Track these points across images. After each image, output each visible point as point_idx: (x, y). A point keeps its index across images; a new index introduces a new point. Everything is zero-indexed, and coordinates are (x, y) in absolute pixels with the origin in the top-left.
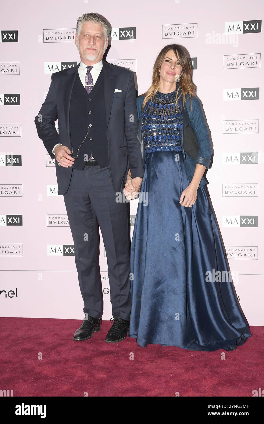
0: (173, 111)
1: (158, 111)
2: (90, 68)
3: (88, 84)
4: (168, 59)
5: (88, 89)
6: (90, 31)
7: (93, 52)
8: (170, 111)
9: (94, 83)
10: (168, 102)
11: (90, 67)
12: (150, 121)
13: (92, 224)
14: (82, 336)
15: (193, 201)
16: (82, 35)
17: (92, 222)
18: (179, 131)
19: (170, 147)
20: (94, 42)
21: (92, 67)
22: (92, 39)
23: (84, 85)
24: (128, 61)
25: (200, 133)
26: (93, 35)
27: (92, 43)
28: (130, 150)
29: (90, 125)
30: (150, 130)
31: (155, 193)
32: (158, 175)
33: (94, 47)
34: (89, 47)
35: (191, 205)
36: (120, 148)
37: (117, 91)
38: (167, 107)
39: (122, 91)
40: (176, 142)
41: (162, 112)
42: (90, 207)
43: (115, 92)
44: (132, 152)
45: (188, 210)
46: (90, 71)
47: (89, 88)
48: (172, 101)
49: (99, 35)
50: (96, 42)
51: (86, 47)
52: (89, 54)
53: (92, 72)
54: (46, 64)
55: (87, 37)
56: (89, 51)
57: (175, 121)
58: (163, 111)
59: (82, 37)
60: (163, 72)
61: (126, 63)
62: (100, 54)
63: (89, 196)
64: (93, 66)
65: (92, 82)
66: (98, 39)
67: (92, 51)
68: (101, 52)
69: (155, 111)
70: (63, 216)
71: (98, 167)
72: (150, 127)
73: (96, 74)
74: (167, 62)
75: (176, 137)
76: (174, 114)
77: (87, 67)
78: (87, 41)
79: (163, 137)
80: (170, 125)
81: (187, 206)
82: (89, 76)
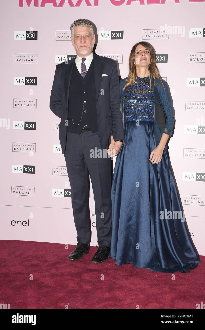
0: (147, 91)
1: (136, 91)
2: (84, 59)
3: (83, 71)
4: (138, 51)
5: (83, 75)
6: (80, 33)
7: (85, 48)
8: (145, 91)
10: (143, 84)
11: (84, 58)
12: (129, 98)
13: (85, 175)
14: (75, 257)
15: (159, 159)
16: (75, 37)
17: (84, 173)
18: (151, 106)
19: (143, 118)
20: (84, 41)
21: (86, 59)
22: (83, 39)
23: (80, 72)
26: (83, 35)
27: (83, 42)
28: (113, 120)
29: (85, 102)
30: (129, 105)
31: (130, 152)
32: (133, 138)
33: (85, 45)
34: (82, 45)
35: (158, 161)
36: (107, 117)
37: (104, 75)
38: (142, 88)
39: (107, 75)
40: (148, 115)
41: (139, 92)
42: (84, 161)
43: (102, 76)
45: (155, 166)
46: (84, 61)
47: (83, 74)
48: (146, 84)
50: (86, 41)
51: (79, 45)
52: (82, 50)
53: (85, 62)
54: (57, 56)
55: (79, 39)
56: (82, 48)
57: (149, 99)
58: (140, 91)
59: (75, 39)
62: (90, 49)
63: (83, 153)
64: (86, 57)
65: (86, 70)
66: (87, 38)
67: (84, 47)
68: (91, 47)
69: (134, 90)
71: (90, 132)
72: (129, 103)
73: (88, 63)
75: (148, 111)
76: (147, 93)
77: (82, 59)
78: (80, 41)
79: (138, 110)
80: (144, 102)
81: (155, 162)
82: (83, 65)
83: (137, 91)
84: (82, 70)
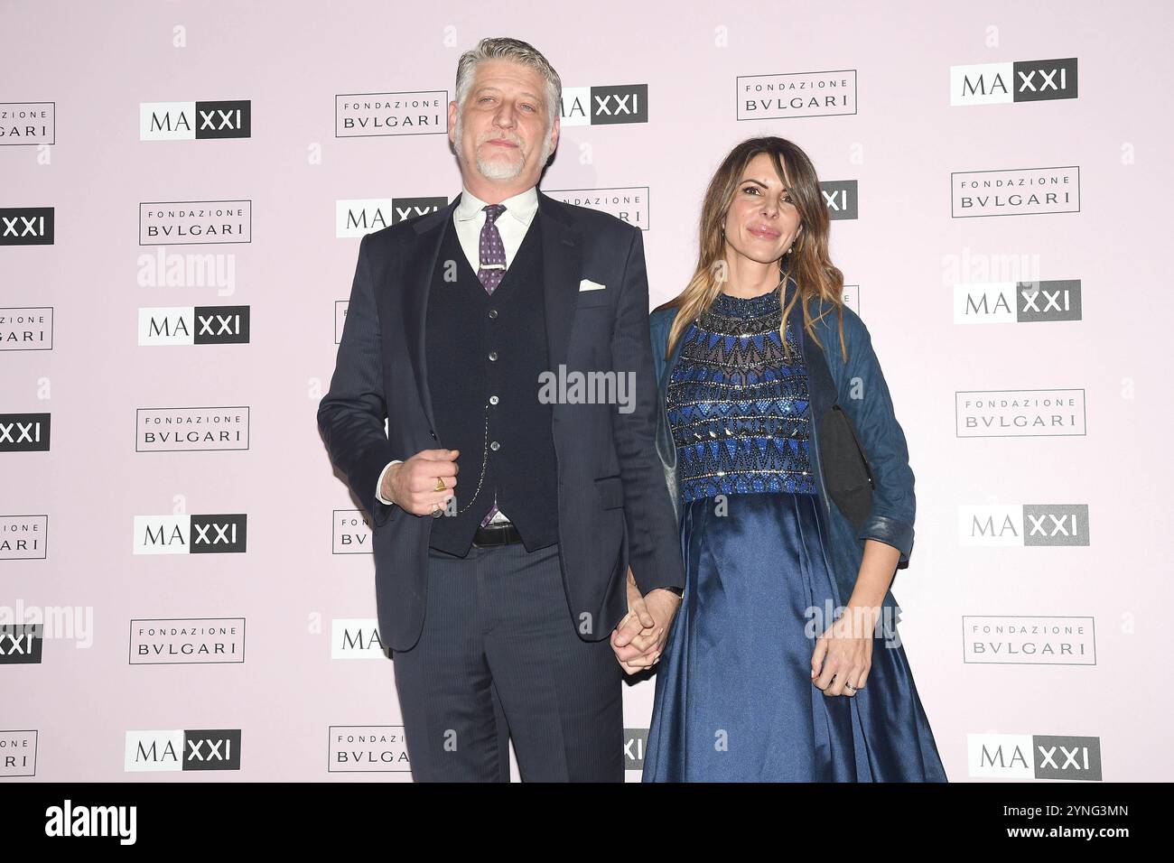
0: (773, 356)
1: (720, 358)
2: (495, 211)
3: (487, 264)
4: (753, 184)
5: (489, 280)
6: (500, 87)
7: (509, 152)
8: (762, 356)
9: (510, 258)
10: (754, 327)
11: (495, 206)
12: (693, 388)
13: (495, 763)
15: (855, 673)
16: (475, 99)
17: (492, 754)
18: (797, 424)
19: (767, 480)
20: (511, 119)
21: (504, 209)
22: (507, 110)
23: (476, 269)
24: (621, 194)
25: (877, 433)
26: (510, 96)
27: (505, 122)
28: (632, 493)
29: (494, 400)
30: (694, 421)
31: (713, 645)
32: (724, 579)
33: (510, 137)
34: (496, 135)
35: (852, 684)
36: (596, 480)
37: (586, 285)
38: (750, 342)
39: (603, 287)
40: (786, 464)
41: (736, 362)
42: (489, 695)
43: (581, 290)
44: (637, 498)
45: (839, 706)
46: (494, 219)
47: (490, 275)
48: (768, 324)
49: (529, 100)
50: (519, 123)
51: (482, 136)
52: (493, 157)
53: (502, 223)
54: (342, 207)
55: (487, 106)
56: (495, 150)
57: (782, 390)
58: (739, 358)
59: (472, 105)
60: (737, 231)
61: (616, 200)
62: (530, 164)
63: (484, 655)
64: (504, 203)
65: (503, 257)
66: (525, 112)
67: (504, 148)
68: (533, 158)
69: (712, 356)
70: (388, 733)
71: (519, 548)
72: (696, 411)
73: (513, 231)
74: (751, 193)
75: (787, 445)
76: (777, 365)
77: (485, 209)
78: (492, 117)
79: (740, 444)
80: (763, 404)
81: (836, 690)
82: (490, 236)
83: (726, 357)
84: (483, 259)
